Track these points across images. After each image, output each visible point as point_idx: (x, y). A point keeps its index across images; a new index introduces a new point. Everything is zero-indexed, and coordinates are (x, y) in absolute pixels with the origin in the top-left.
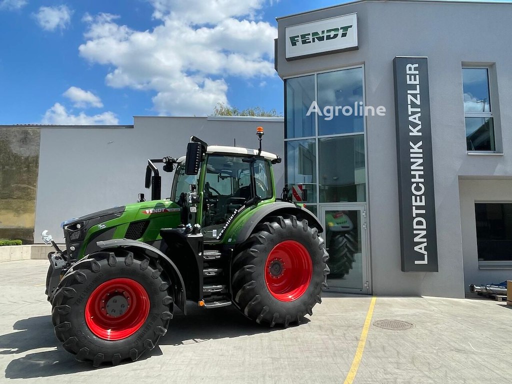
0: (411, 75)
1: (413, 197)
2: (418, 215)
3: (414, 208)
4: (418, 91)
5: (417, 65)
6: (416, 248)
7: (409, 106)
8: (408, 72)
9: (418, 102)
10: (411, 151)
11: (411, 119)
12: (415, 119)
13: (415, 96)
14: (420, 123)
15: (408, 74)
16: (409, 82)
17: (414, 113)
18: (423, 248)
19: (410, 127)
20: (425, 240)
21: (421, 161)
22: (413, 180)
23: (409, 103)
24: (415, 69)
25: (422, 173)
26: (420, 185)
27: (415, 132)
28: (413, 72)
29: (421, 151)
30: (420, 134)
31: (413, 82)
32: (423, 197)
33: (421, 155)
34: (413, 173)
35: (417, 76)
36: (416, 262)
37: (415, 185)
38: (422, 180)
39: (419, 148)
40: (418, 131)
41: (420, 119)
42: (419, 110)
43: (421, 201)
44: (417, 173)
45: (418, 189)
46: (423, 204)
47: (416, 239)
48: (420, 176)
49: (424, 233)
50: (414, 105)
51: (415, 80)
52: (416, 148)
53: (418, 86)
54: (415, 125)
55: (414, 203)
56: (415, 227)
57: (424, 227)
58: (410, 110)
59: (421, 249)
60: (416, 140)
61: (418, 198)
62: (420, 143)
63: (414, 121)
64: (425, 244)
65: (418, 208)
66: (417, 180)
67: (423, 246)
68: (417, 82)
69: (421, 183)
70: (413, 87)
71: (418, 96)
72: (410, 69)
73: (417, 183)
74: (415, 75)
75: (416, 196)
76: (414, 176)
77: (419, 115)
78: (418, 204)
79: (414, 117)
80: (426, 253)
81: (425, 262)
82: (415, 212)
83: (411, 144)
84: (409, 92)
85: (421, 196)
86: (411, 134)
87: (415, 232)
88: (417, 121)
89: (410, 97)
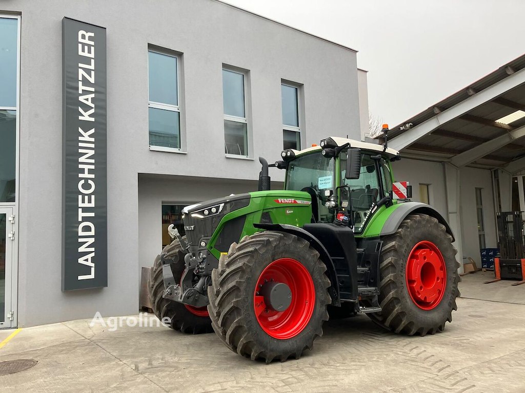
0: (84, 45)
1: (80, 197)
2: (85, 219)
3: (80, 210)
4: (92, 67)
5: (92, 35)
6: (81, 261)
7: (80, 83)
8: (80, 40)
9: (92, 80)
10: (80, 138)
11: (81, 99)
12: (87, 100)
13: (88, 71)
14: (93, 106)
15: (81, 43)
16: (80, 53)
17: (85, 92)
18: (90, 260)
19: (80, 110)
20: (93, 249)
21: (92, 152)
22: (80, 176)
23: (80, 78)
24: (90, 38)
25: (93, 167)
26: (90, 182)
27: (86, 117)
28: (87, 41)
29: (93, 140)
30: (93, 119)
31: (86, 54)
32: (93, 197)
33: (93, 146)
34: (81, 166)
35: (93, 49)
36: (80, 278)
37: (82, 182)
38: (93, 176)
39: (90, 136)
40: (90, 116)
41: (93, 100)
42: (93, 89)
43: (90, 201)
44: (86, 167)
45: (87, 186)
46: (92, 205)
47: (82, 249)
48: (90, 171)
49: (92, 240)
50: (86, 82)
51: (89, 52)
52: (86, 136)
53: (93, 61)
54: (86, 108)
55: (81, 204)
56: (81, 233)
57: (92, 233)
58: (81, 87)
59: (87, 260)
60: (86, 126)
61: (86, 197)
62: (92, 131)
63: (85, 102)
64: (93, 254)
65: (85, 210)
66: (86, 175)
67: (89, 257)
68: (92, 55)
69: (91, 179)
70: (87, 61)
71: (93, 73)
72: (83, 37)
73: (86, 179)
74: (89, 46)
75: (84, 195)
76: (83, 171)
77: (93, 95)
78: (86, 205)
79: (86, 97)
80: (93, 265)
81: (92, 276)
82: (81, 214)
83: (80, 130)
84: (80, 65)
85: (89, 195)
86: (81, 118)
87: (80, 240)
88: (89, 103)
89: (81, 72)
